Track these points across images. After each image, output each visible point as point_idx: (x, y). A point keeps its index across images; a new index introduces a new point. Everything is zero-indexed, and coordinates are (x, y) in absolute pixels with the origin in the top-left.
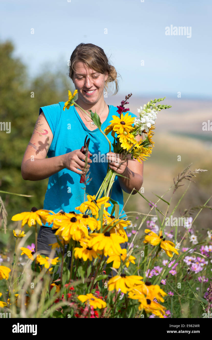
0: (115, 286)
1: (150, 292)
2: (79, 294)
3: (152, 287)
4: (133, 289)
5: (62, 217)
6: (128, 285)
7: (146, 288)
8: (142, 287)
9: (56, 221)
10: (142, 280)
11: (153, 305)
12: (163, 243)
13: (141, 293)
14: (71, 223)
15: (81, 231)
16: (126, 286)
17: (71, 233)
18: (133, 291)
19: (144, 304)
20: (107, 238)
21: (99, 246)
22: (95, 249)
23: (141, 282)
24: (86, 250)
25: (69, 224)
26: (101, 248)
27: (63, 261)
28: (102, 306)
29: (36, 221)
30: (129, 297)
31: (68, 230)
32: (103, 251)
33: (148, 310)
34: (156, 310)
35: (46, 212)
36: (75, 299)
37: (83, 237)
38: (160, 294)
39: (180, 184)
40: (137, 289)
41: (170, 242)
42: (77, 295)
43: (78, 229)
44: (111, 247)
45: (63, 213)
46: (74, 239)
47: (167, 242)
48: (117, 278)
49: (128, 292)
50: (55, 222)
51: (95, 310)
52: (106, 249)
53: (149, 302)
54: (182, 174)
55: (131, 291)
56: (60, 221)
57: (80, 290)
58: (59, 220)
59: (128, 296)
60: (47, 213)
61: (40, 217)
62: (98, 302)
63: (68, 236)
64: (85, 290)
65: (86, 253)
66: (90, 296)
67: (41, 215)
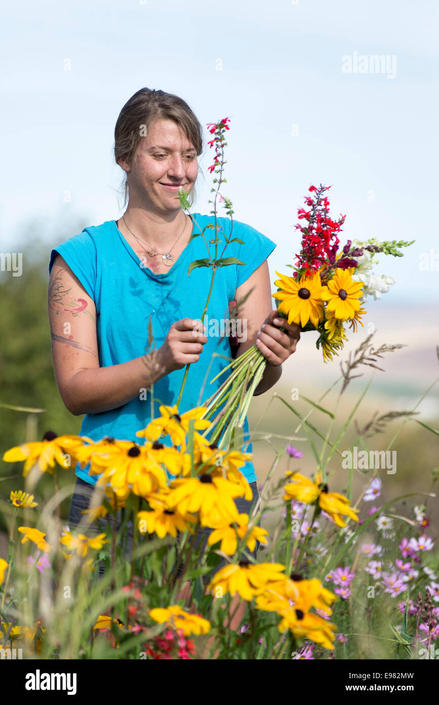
0: (228, 587)
1: (302, 594)
2: (152, 606)
3: (304, 584)
4: (267, 591)
5: (109, 448)
6: (255, 583)
7: (292, 586)
8: (283, 585)
9: (98, 457)
10: (283, 572)
11: (308, 621)
12: (324, 497)
13: (282, 598)
14: (129, 460)
15: (150, 474)
16: (251, 585)
17: (131, 480)
18: (266, 594)
19: (290, 619)
20: (206, 487)
21: (189, 503)
22: (182, 510)
23: (282, 576)
24: (163, 515)
25: (124, 461)
26: (193, 508)
27: (114, 541)
28: (202, 629)
29: (55, 460)
30: (257, 607)
31: (124, 474)
32: (198, 514)
33: (298, 631)
34: (315, 630)
35: (74, 439)
36: (144, 618)
37: (156, 488)
38: (321, 598)
39: (353, 372)
40: (273, 590)
41: (338, 495)
42: (148, 610)
43: (144, 471)
44: (215, 505)
45: (111, 441)
46: (136, 492)
47: (332, 496)
48: (232, 571)
49: (255, 597)
50: (95, 460)
51: (186, 638)
52: (205, 510)
53: (300, 615)
54: (357, 352)
55: (262, 595)
56: (107, 457)
57: (154, 600)
58: (104, 455)
59: (256, 604)
60: (77, 443)
61: (64, 451)
62: (192, 621)
63: (123, 487)
64: (164, 599)
65: (163, 522)
66: (175, 609)
67: (64, 446)
